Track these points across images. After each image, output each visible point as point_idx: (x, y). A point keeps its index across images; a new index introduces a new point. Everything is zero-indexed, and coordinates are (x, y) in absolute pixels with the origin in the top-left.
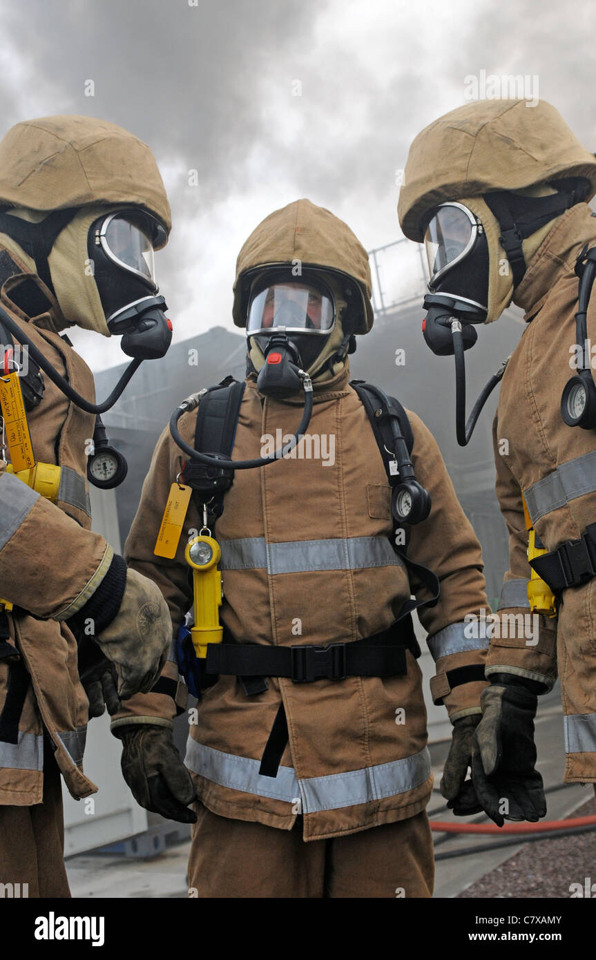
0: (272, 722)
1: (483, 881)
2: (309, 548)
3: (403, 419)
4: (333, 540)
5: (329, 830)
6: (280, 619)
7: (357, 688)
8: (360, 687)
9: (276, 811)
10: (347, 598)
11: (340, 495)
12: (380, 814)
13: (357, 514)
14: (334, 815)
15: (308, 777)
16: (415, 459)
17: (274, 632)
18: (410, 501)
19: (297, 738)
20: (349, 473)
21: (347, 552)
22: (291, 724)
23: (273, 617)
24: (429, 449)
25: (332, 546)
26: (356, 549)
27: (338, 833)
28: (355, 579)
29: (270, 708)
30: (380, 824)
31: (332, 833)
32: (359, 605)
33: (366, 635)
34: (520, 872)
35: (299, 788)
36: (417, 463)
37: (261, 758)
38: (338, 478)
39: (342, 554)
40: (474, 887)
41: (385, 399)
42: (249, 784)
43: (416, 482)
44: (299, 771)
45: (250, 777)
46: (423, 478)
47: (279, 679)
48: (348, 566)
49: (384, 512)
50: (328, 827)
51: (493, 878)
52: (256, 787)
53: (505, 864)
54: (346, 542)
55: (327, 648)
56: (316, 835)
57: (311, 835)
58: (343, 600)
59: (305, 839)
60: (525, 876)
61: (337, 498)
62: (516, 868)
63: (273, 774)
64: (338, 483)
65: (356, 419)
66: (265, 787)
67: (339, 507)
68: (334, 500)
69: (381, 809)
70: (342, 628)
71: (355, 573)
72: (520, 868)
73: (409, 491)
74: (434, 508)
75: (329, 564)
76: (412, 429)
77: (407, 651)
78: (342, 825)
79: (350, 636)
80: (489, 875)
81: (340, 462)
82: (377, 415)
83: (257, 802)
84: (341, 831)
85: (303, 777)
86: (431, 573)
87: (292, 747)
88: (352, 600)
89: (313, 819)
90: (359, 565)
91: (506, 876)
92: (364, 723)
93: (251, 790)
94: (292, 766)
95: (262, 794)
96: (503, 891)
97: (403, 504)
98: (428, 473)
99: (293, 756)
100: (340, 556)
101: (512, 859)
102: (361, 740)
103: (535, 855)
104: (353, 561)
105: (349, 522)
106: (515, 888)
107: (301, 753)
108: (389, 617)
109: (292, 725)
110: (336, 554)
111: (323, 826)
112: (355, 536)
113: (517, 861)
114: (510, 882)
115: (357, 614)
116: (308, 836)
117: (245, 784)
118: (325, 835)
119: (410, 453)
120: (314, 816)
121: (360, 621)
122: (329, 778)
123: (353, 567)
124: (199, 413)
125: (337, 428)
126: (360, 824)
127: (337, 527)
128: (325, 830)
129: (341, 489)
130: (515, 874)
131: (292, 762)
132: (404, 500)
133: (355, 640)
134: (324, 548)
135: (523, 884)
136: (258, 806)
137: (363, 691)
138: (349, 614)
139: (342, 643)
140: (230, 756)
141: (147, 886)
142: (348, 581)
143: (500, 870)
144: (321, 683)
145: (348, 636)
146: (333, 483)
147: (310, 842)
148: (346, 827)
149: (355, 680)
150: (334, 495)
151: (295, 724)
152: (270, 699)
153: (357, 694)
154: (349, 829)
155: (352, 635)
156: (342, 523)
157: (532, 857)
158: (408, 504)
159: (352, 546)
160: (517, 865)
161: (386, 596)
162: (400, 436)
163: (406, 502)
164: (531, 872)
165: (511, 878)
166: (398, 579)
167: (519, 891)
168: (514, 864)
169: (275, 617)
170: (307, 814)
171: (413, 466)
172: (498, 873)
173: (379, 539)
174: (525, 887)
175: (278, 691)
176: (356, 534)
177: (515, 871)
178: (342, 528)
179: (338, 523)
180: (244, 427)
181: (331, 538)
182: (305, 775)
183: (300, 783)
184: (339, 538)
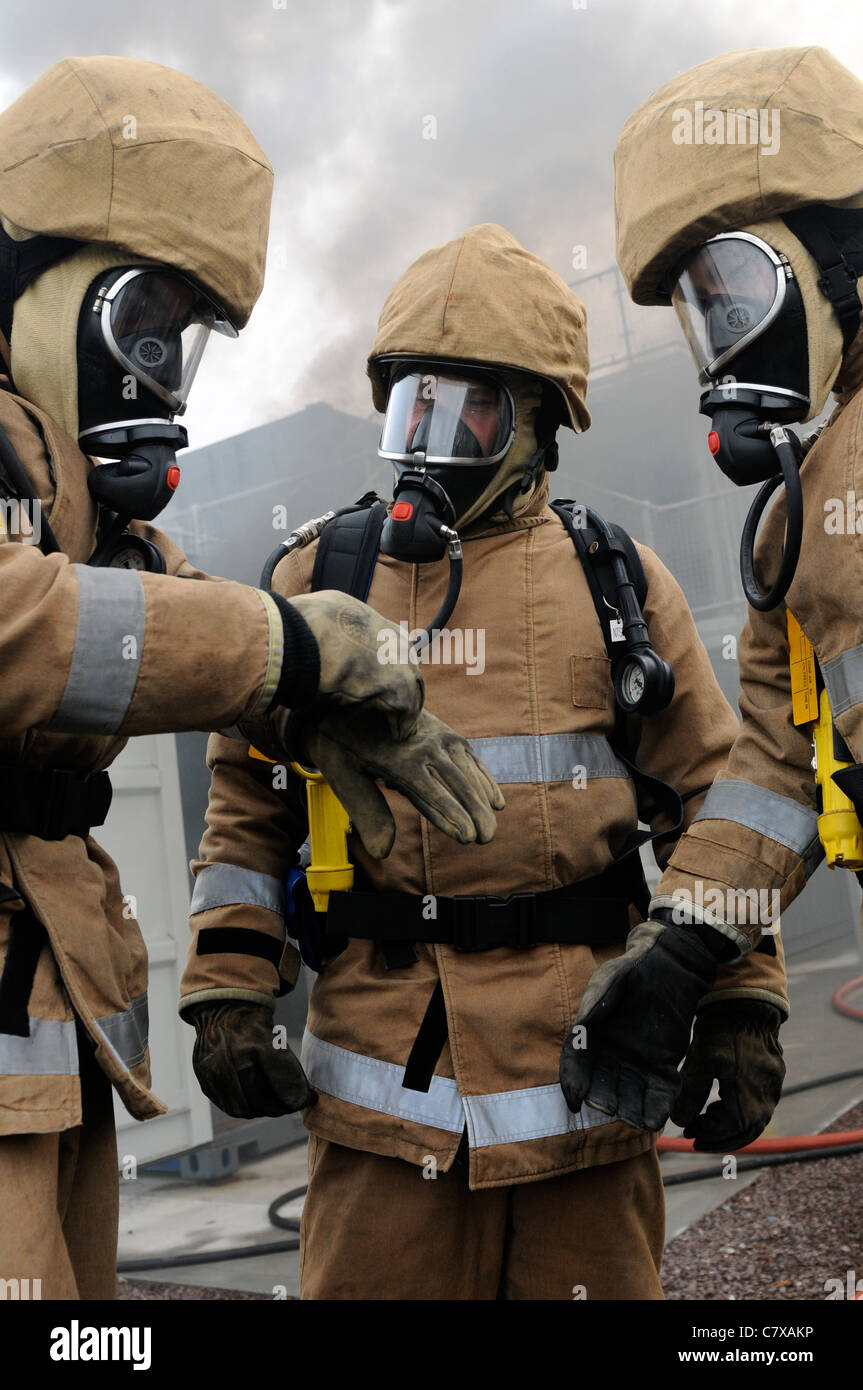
0: (425, 1009)
1: (702, 1223)
2: (482, 749)
3: (631, 557)
4: (518, 737)
5: (509, 1174)
6: (437, 855)
7: (554, 962)
8: (559, 960)
9: (426, 1142)
10: (539, 825)
11: (529, 669)
12: (588, 1152)
13: (555, 700)
14: (516, 1151)
15: (478, 1094)
16: (649, 616)
17: (428, 875)
18: (642, 681)
19: (460, 1036)
20: (542, 637)
21: (538, 756)
22: (452, 1013)
23: (426, 854)
24: (670, 602)
25: (516, 748)
26: (552, 753)
27: (521, 1178)
28: (550, 798)
29: (421, 988)
30: (586, 1166)
31: (513, 1178)
32: (556, 837)
33: (568, 882)
34: (757, 1212)
35: (463, 1109)
36: (652, 623)
37: (406, 1064)
38: (527, 644)
39: (532, 760)
40: (688, 1233)
41: (603, 527)
42: (386, 1102)
43: (651, 651)
44: (464, 1084)
45: (389, 1092)
46: (661, 644)
47: (436, 946)
48: (540, 777)
49: (596, 697)
50: (506, 1168)
51: (717, 1219)
52: (397, 1106)
53: (734, 1199)
54: (537, 740)
55: (508, 899)
56: (488, 1180)
57: (480, 1181)
58: (533, 829)
59: (472, 1186)
60: (764, 1217)
61: (525, 674)
62: (750, 1206)
63: (424, 1088)
64: (527, 651)
65: (557, 558)
66: (411, 1107)
67: (528, 689)
68: (520, 677)
69: (588, 1144)
70: (529, 870)
71: (551, 788)
72: (757, 1205)
73: (640, 664)
74: (679, 690)
75: (511, 773)
76: (645, 572)
77: (631, 907)
78: (528, 1167)
79: (543, 882)
80: (712, 1216)
81: (530, 620)
82: (591, 551)
83: (398, 1129)
84: (527, 1174)
85: (471, 1093)
86: (668, 788)
87: (452, 1048)
88: (547, 829)
89: (484, 1156)
90: (557, 776)
91: (737, 1216)
92: (564, 1014)
93: (390, 1109)
94: (452, 1077)
95: (406, 1117)
96: (732, 1240)
97: (632, 685)
98: (669, 638)
99: (454, 1061)
100: (528, 762)
101: (744, 1191)
102: (559, 1038)
103: (778, 1186)
104: (548, 769)
105: (543, 711)
106: (750, 1235)
107: (466, 1055)
108: (603, 852)
109: (454, 1016)
110: (523, 758)
111: (499, 1168)
112: (551, 731)
113: (751, 1195)
114: (742, 1226)
115: (554, 849)
116: (476, 1182)
117: (382, 1100)
118: (502, 1181)
119: (642, 608)
120: (486, 1152)
121: (559, 860)
122: (509, 1094)
123: (548, 779)
124: (320, 547)
125: (526, 569)
126: (556, 1166)
127: (525, 717)
128: (502, 1172)
129: (531, 661)
130: (749, 1215)
131: (453, 1071)
132: (633, 678)
133: (550, 888)
134: (504, 749)
135: (761, 1230)
136: (400, 1134)
137: (563, 965)
138: (541, 849)
139: (531, 893)
140: (360, 1057)
141: (212, 1222)
142: (540, 800)
143: (727, 1208)
144: (498, 953)
145: (538, 883)
146: (520, 652)
147: (478, 1191)
148: (535, 1169)
149: (550, 949)
150: (519, 670)
151: (458, 1014)
152: (422, 975)
153: (554, 970)
154: (539, 1173)
155: (545, 882)
156: (532, 712)
157: (775, 1189)
158: (640, 685)
159: (547, 746)
160: (752, 1201)
161: (598, 823)
162: (627, 581)
163: (637, 681)
164: (773, 1213)
165: (743, 1219)
166: (619, 799)
167: (755, 1240)
168: (747, 1199)
169: (430, 853)
170: (475, 1149)
171: (646, 626)
172: (725, 1211)
173: (587, 737)
174: (765, 1235)
175: (434, 963)
176: (555, 730)
177: (749, 1210)
178: (533, 720)
179: (526, 712)
180: (385, 567)
181: (515, 734)
182: (474, 1090)
183: (464, 1102)
184: (528, 734)
